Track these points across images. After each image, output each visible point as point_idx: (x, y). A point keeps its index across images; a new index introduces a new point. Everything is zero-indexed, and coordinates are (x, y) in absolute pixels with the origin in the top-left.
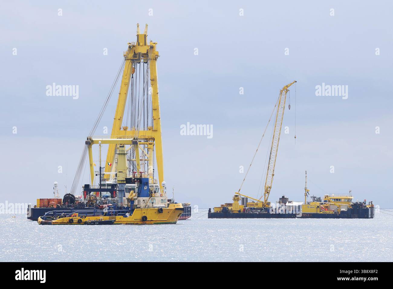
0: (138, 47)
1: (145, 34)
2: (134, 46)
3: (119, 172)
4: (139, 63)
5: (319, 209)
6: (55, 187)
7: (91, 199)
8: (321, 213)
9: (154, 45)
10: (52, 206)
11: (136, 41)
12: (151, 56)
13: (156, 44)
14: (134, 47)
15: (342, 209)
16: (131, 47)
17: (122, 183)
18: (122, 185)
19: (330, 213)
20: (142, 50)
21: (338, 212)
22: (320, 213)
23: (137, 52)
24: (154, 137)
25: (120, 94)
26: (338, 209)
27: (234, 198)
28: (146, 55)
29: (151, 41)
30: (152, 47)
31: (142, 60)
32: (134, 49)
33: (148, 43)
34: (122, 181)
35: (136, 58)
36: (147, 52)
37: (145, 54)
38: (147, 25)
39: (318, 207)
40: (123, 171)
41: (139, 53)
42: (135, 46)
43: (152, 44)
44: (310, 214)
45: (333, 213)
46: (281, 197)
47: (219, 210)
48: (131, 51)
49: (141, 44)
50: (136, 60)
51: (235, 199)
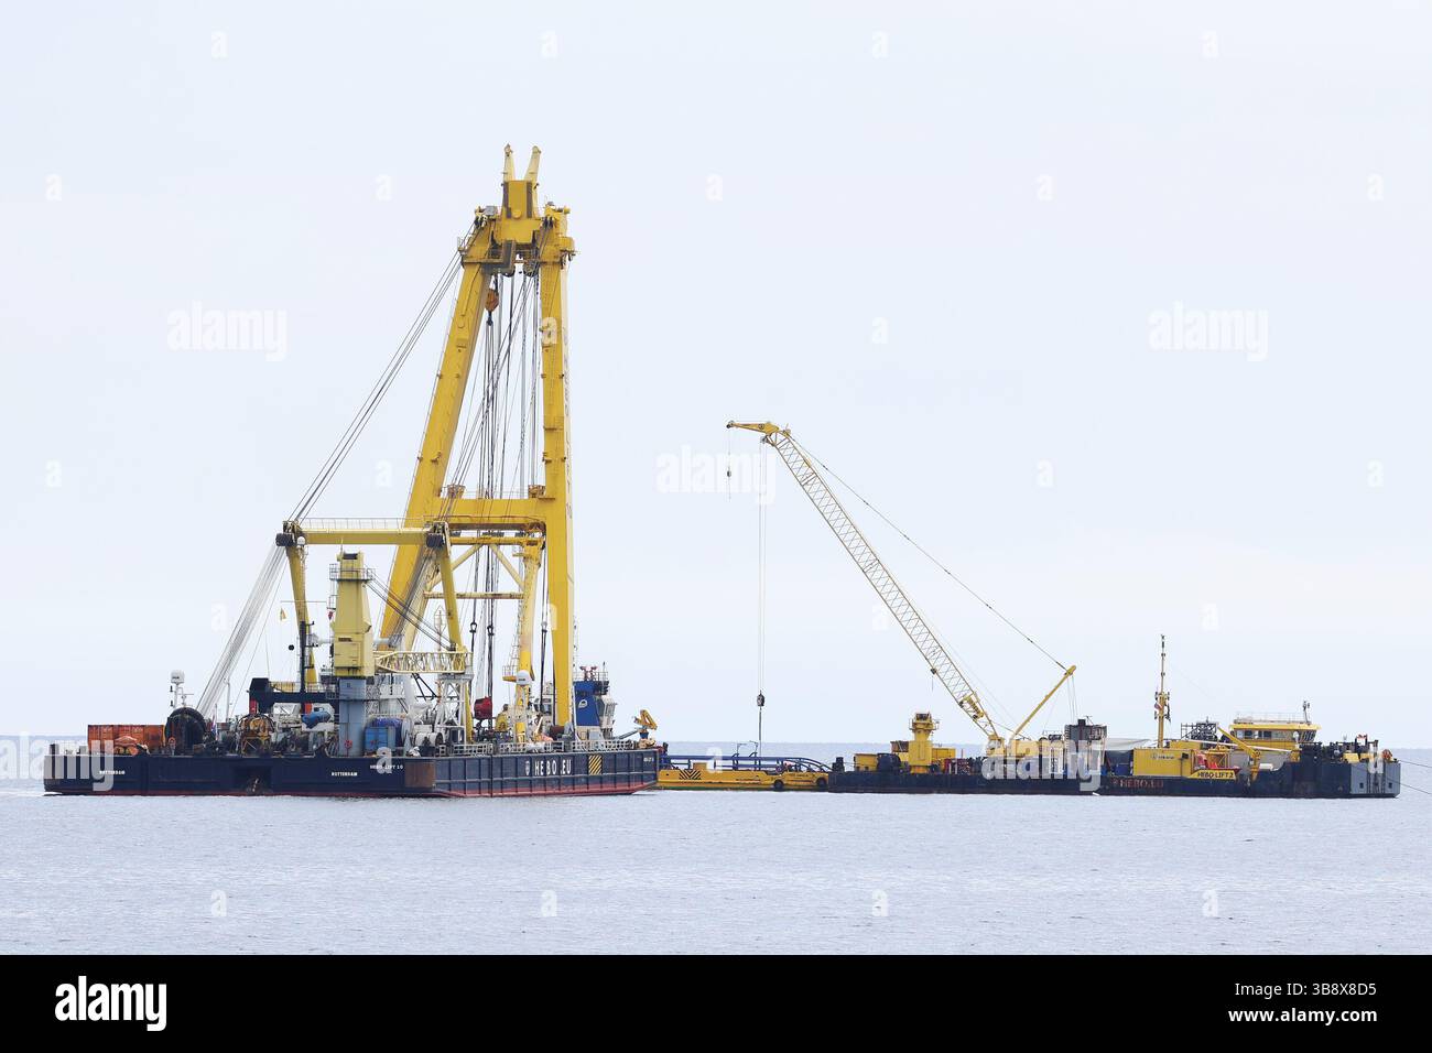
0: (505, 222)
1: (530, 179)
2: (492, 220)
3: (341, 640)
4: (511, 275)
5: (1187, 764)
6: (174, 686)
7: (251, 728)
8: (1195, 776)
9: (556, 216)
10: (125, 748)
11: (498, 202)
12: (547, 252)
13: (567, 212)
14: (493, 224)
15: (1263, 766)
16: (481, 222)
17: (351, 674)
18: (352, 682)
19: (1224, 777)
20: (519, 233)
21: (1251, 776)
22: (1192, 776)
23: (500, 240)
24: (543, 520)
25: (440, 377)
26: (1252, 763)
27: (914, 724)
28: (529, 250)
29: (550, 204)
30: (549, 224)
31: (519, 267)
32: (492, 229)
33: (540, 210)
34: (349, 669)
35: (496, 261)
36: (534, 240)
37: (527, 246)
38: (537, 152)
39: (1185, 756)
40: (354, 637)
41: (509, 244)
42: (494, 220)
43: (552, 214)
44: (1156, 779)
45: (1234, 777)
46: (1076, 723)
47: (872, 764)
48: (484, 234)
49: (516, 213)
50: (498, 265)
51: (918, 726)
